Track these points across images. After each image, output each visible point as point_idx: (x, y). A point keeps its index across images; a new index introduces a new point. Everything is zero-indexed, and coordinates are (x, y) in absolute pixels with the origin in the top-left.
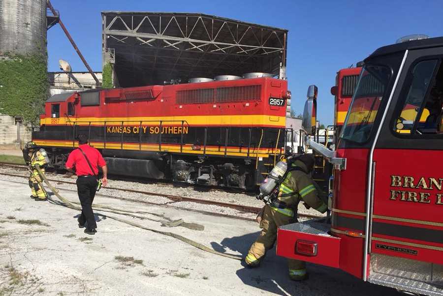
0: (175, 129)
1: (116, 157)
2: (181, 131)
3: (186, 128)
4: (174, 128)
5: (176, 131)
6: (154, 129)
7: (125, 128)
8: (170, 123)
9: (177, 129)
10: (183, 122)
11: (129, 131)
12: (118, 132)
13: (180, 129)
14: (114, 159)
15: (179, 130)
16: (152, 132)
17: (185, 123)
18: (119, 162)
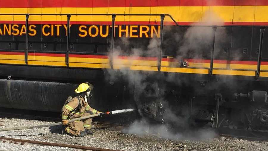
0: (134, 29)
1: (12, 78)
2: (145, 33)
3: (157, 28)
4: (131, 27)
5: (134, 34)
6: (87, 30)
7: (24, 26)
8: (127, 19)
9: (138, 29)
10: (163, 16)
11: (33, 33)
12: (10, 33)
13: (144, 29)
14: (10, 82)
15: (141, 32)
16: (83, 34)
17: (167, 19)
18: (16, 85)
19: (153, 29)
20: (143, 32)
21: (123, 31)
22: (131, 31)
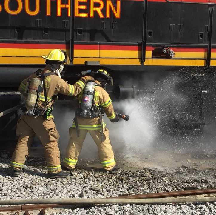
0: (81, 4)
3: (115, 3)
5: (81, 11)
9: (88, 4)
13: (97, 5)
19: (110, 5)
20: (96, 9)
21: (64, 6)
22: (77, 7)
